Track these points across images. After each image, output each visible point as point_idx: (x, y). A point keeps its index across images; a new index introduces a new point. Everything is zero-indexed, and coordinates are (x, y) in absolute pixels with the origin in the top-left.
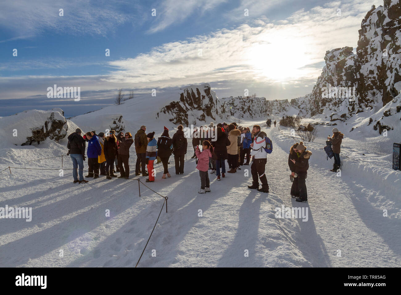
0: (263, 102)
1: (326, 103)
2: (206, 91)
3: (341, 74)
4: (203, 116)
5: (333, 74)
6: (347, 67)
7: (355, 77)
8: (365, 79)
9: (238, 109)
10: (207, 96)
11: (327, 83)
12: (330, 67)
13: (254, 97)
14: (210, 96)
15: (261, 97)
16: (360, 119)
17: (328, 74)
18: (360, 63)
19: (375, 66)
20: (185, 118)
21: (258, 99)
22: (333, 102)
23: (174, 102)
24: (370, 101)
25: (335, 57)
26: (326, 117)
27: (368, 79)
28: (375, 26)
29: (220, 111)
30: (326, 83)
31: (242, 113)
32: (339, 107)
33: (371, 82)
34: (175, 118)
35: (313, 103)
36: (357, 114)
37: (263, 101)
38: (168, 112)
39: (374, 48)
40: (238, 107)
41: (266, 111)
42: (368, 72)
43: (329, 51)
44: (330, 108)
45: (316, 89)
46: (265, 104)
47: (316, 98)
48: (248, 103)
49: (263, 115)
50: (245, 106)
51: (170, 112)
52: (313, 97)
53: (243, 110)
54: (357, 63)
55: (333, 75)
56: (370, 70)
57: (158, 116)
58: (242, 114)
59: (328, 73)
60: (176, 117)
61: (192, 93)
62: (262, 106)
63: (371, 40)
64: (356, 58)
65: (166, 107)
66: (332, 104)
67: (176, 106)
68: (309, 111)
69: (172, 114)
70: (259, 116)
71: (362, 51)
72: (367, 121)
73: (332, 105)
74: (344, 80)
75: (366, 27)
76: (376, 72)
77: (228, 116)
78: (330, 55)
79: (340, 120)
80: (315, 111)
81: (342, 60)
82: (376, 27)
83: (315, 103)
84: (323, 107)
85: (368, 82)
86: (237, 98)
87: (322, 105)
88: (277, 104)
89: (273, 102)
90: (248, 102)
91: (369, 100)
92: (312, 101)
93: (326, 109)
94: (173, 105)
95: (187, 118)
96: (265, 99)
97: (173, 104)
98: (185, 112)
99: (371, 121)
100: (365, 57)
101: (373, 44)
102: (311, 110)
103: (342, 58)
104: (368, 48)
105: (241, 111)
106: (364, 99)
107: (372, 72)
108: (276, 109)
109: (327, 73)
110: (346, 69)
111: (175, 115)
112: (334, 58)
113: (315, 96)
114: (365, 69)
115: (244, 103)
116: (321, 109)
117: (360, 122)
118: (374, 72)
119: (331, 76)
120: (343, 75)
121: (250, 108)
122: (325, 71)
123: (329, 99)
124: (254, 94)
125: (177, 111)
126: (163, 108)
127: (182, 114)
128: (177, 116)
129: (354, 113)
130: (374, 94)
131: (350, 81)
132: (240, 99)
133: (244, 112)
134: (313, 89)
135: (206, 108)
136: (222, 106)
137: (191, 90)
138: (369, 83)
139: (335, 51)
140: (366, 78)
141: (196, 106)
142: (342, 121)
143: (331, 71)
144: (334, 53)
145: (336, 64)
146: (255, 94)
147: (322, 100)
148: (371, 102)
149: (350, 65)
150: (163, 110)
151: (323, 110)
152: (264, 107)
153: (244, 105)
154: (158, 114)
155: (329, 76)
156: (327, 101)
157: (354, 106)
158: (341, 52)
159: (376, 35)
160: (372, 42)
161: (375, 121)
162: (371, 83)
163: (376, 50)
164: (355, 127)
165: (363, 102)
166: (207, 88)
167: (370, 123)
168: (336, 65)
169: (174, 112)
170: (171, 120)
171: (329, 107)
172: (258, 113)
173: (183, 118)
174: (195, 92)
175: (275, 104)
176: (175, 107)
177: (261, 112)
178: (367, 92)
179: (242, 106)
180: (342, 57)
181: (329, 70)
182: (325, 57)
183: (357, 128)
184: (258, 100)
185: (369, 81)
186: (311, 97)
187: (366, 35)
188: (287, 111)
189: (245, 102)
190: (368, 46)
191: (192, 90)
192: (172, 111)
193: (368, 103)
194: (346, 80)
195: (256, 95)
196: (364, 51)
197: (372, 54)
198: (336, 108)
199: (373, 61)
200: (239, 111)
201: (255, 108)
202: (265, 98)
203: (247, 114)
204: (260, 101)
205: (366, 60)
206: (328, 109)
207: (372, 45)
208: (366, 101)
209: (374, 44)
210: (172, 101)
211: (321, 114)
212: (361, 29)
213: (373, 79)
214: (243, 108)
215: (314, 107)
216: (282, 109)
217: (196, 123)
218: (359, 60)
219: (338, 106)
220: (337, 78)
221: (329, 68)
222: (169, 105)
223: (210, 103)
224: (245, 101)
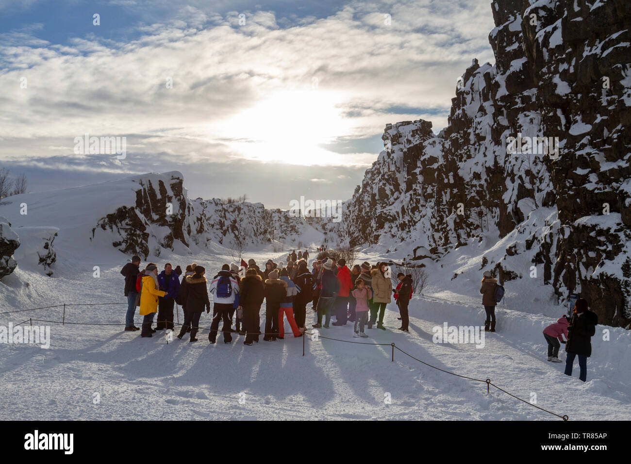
0: (259, 212)
1: (384, 223)
2: (173, 187)
3: (415, 171)
4: (170, 238)
5: (399, 168)
6: (425, 159)
7: (446, 181)
8: (466, 186)
9: (213, 226)
10: (176, 198)
11: (387, 184)
12: (392, 155)
13: (242, 201)
14: (182, 197)
15: (255, 203)
16: (465, 257)
17: (389, 168)
18: (455, 157)
19: (483, 165)
20: (143, 242)
21: (249, 206)
22: (397, 222)
23: (125, 207)
24: (475, 226)
25: (401, 136)
26: (388, 251)
27: (472, 188)
28: (480, 97)
29: (194, 228)
30: (384, 184)
31: (219, 233)
32: (410, 231)
33: (476, 193)
34: (124, 240)
35: (353, 221)
36: (457, 249)
37: (260, 210)
38: (111, 228)
39: (481, 135)
40: (212, 222)
41: (265, 231)
42: (472, 175)
43: (391, 124)
44: (393, 233)
45: (362, 194)
46: (264, 218)
47: (360, 211)
48: (231, 213)
49: (259, 240)
50: (226, 220)
51: (114, 227)
52: (353, 209)
53: (221, 228)
54: (450, 156)
55: (397, 171)
56: (475, 172)
57: (94, 236)
58: (221, 237)
59: (389, 165)
60: (127, 238)
61: (149, 190)
62: (257, 221)
63: (476, 121)
64: (448, 147)
65: (109, 216)
66: (397, 226)
67: (127, 215)
68: (344, 237)
69: (119, 232)
70: (253, 243)
71: (459, 136)
72: (478, 261)
73: (396, 228)
74: (419, 183)
75: (465, 95)
76: (484, 176)
77: (208, 240)
78: (393, 132)
79: (430, 258)
80: (358, 237)
81: (417, 144)
82: (482, 98)
83: (357, 221)
84: (379, 231)
85: (471, 193)
86: (211, 203)
87: (376, 226)
88: (280, 218)
89: (272, 214)
90: (233, 212)
91: (472, 224)
92: (352, 216)
93: (384, 234)
94: (122, 214)
95: (147, 241)
96: (263, 207)
97: (122, 211)
98: (142, 227)
99: (485, 261)
100: (466, 148)
101: (479, 127)
102: (350, 234)
103: (416, 141)
104: (469, 134)
105: (217, 229)
106: (465, 222)
107: (477, 176)
108: (277, 228)
109: (387, 167)
110: (423, 162)
111: (124, 234)
112: (400, 139)
113: (359, 206)
114: (466, 169)
115: (225, 214)
116: (375, 233)
117: (464, 264)
118: (481, 175)
119: (394, 171)
120: (418, 173)
121: (236, 225)
122: (384, 161)
123: (391, 216)
124: (242, 196)
125: (128, 227)
126: (102, 219)
127: (138, 232)
128: (129, 237)
129: (452, 247)
130: (480, 214)
131: (430, 186)
132: (217, 204)
133: (224, 233)
134: (353, 194)
135: (173, 221)
136: (198, 218)
137: (148, 183)
138: (474, 194)
139: (401, 125)
140: (468, 185)
141: (155, 217)
142: (433, 259)
143: (395, 162)
144: (400, 129)
145: (404, 151)
146: (245, 196)
147: (376, 217)
148: (475, 229)
149: (431, 156)
150: (101, 222)
151: (379, 236)
152: (262, 222)
153: (225, 217)
154: (94, 230)
155: (392, 171)
156: (386, 220)
157: (448, 233)
158: (415, 129)
159: (483, 113)
160: (477, 123)
161: (492, 262)
162: (476, 195)
163: (484, 138)
164: (459, 271)
165: (462, 228)
166: (176, 180)
167: (483, 266)
168: (405, 153)
169: (123, 229)
170: (116, 245)
171: (390, 231)
172: (250, 237)
173: (139, 241)
174: (156, 187)
175: (276, 217)
176: (125, 219)
177: (255, 234)
178: (470, 211)
179: (221, 219)
180: (416, 139)
181: (392, 160)
182: (384, 135)
183: (462, 273)
184: (251, 209)
185: (473, 191)
186: (350, 209)
187: (465, 109)
188: (299, 233)
189: (225, 211)
190: (471, 131)
191: (150, 184)
192: (119, 225)
193: (471, 229)
194: (424, 183)
195: (247, 197)
196: (461, 137)
197: (477, 144)
198: (404, 235)
199: (479, 158)
200: (215, 231)
201: (245, 225)
202: (263, 205)
203: (230, 236)
204: (254, 212)
205: (468, 153)
206: (389, 235)
207: (476, 128)
208: (469, 226)
209: (481, 129)
210: (121, 206)
211: (376, 243)
212: (456, 96)
213: (478, 188)
214: (222, 224)
215: (355, 229)
216: (290, 229)
217: (159, 253)
218: (453, 151)
219: (407, 230)
220: (406, 176)
221: (391, 157)
222: (115, 214)
223: (181, 212)
224: (226, 208)
